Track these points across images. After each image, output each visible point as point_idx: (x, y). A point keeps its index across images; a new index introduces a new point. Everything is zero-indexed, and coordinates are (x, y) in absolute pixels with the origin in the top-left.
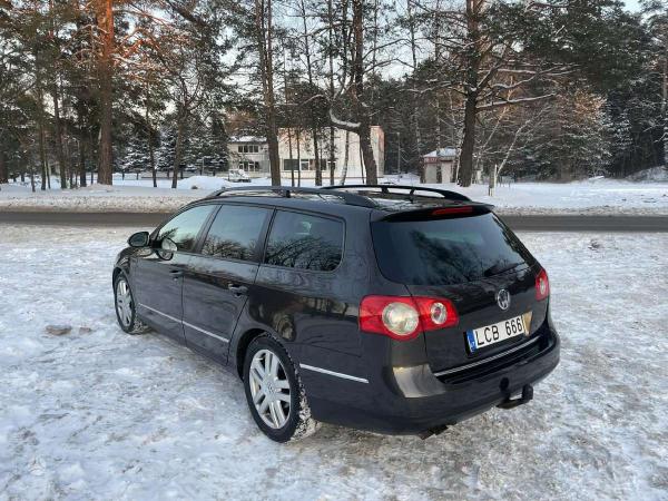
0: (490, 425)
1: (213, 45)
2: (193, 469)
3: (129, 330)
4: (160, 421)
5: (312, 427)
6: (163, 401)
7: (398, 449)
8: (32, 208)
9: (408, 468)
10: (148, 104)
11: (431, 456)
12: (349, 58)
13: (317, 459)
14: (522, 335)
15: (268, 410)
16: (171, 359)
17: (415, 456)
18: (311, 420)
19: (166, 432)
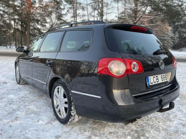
0: (150, 119)
1: (60, 8)
2: (24, 135)
3: (19, 83)
4: (17, 114)
5: (77, 118)
6: (22, 107)
7: (113, 128)
8: (5, 52)
9: (117, 137)
10: (41, 24)
11: (127, 132)
12: (99, 11)
13: (79, 132)
14: (167, 81)
15: (60, 111)
16: (30, 92)
17: (121, 131)
18: (76, 115)
19: (18, 119)
